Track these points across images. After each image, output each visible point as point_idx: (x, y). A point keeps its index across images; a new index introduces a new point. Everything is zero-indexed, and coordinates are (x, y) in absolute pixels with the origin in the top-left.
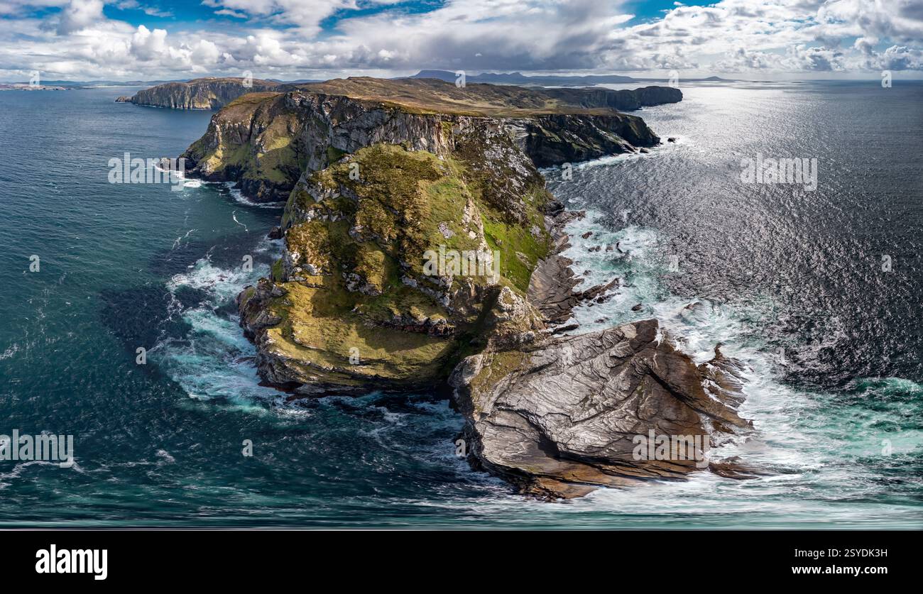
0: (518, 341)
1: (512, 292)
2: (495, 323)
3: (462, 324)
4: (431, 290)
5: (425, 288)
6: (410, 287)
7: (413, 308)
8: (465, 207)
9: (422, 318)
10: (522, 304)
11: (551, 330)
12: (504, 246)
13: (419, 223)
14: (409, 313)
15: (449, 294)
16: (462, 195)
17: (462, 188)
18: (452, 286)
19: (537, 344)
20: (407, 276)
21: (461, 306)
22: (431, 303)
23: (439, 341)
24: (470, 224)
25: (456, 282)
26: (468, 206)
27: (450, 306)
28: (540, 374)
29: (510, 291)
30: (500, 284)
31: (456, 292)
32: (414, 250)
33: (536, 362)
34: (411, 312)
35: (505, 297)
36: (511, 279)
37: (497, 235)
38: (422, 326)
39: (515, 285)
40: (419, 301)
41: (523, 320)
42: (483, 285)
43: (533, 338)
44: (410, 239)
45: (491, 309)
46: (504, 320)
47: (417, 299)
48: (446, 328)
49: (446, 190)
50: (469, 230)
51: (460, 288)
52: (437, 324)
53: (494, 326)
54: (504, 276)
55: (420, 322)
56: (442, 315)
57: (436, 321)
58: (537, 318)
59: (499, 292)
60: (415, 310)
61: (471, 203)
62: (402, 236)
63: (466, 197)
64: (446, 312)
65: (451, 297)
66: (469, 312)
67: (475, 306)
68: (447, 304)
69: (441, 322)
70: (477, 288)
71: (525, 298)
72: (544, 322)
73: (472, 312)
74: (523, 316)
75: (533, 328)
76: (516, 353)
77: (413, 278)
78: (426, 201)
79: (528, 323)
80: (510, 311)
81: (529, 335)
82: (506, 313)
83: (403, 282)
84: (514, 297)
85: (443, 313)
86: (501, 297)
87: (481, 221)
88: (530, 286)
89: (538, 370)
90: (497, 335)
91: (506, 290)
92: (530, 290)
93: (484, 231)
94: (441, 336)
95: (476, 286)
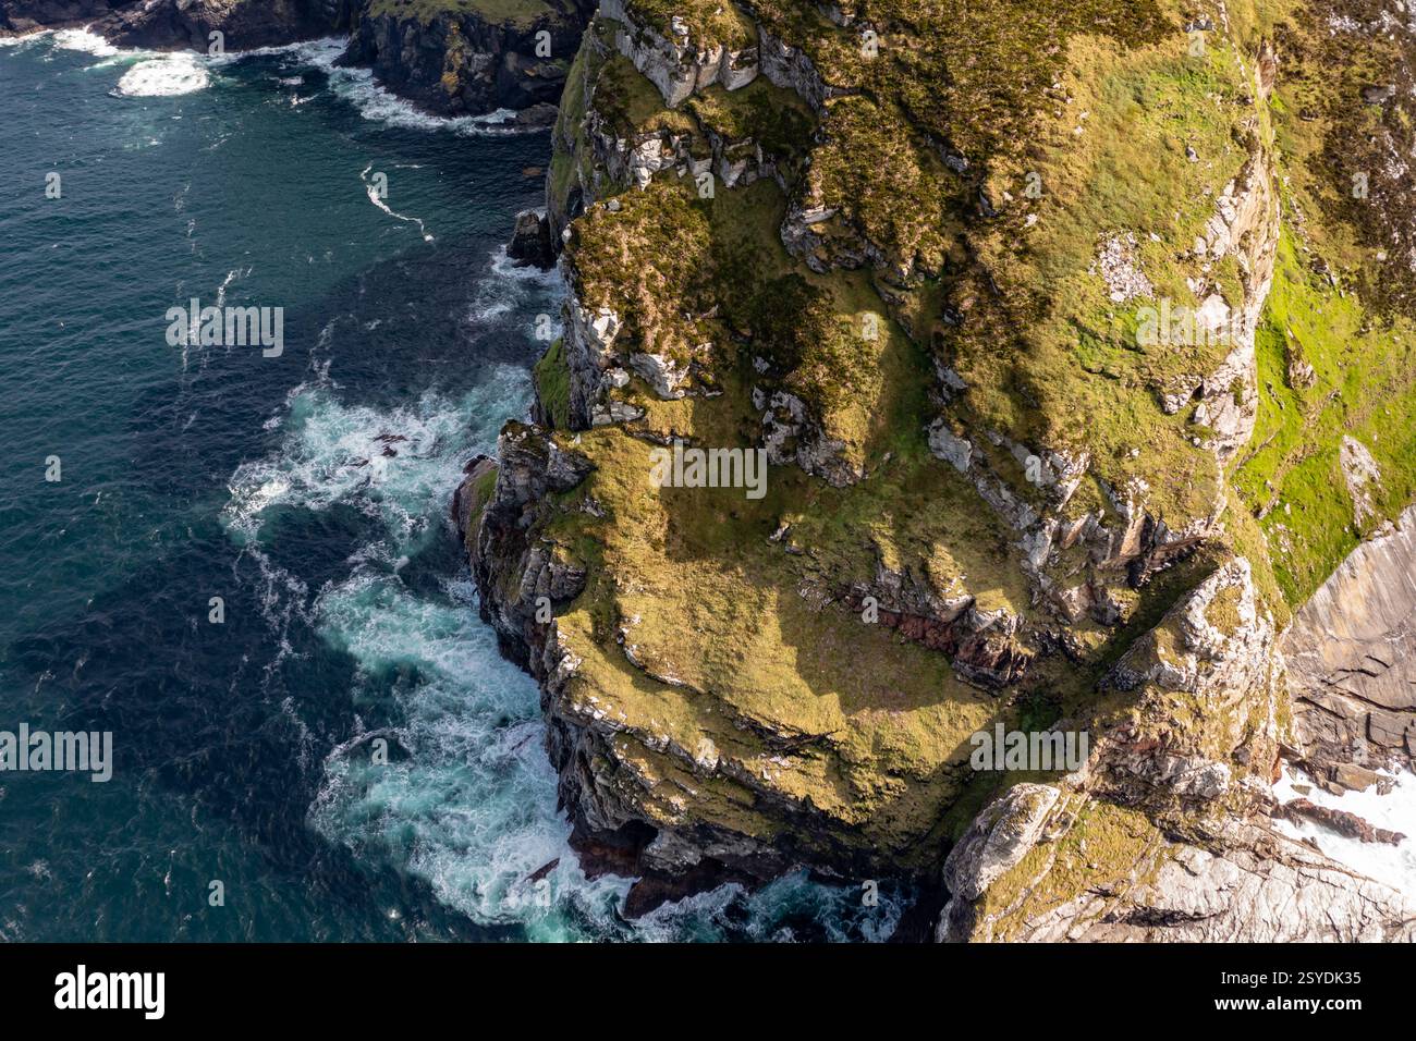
0: (1170, 782)
1: (1250, 590)
2: (1142, 683)
3: (1053, 652)
4: (1006, 494)
5: (991, 480)
6: (945, 468)
7: (941, 549)
8: (1230, 189)
9: (956, 595)
10: (1256, 647)
12: (1312, 396)
13: (1032, 219)
14: (924, 568)
15: (1054, 523)
16: (1234, 133)
17: (1244, 100)
18: (1075, 495)
19: (1210, 824)
20: (947, 424)
21: (1076, 579)
22: (993, 544)
23: (976, 699)
24: (1221, 265)
25: (1091, 482)
26: (1240, 185)
27: (1044, 568)
29: (1247, 579)
30: (1226, 542)
31: (1079, 524)
32: (989, 327)
34: (933, 566)
35: (1220, 599)
36: (1275, 540)
37: (1308, 343)
38: (947, 625)
39: (1277, 567)
40: (962, 528)
41: (1225, 712)
42: (1173, 521)
43: (1216, 796)
44: (985, 279)
45: (1156, 624)
46: (1173, 685)
47: (956, 520)
48: (1007, 652)
49: (1173, 97)
50: (1210, 290)
51: (1093, 511)
52: (989, 631)
53: (1133, 693)
54: (1256, 514)
55: (945, 608)
56: (1011, 599)
57: (988, 617)
58: (1273, 727)
59: (1209, 570)
60: (944, 562)
61: (1259, 177)
62: (961, 264)
63: (1249, 144)
64: (1031, 594)
65: (1058, 537)
66: (1089, 610)
67: (1114, 595)
68: (1038, 560)
69: (999, 626)
70: (1150, 533)
71: (1279, 629)
72: (1284, 752)
73: (1098, 614)
74: (1236, 695)
75: (1237, 758)
76: (1140, 823)
77: (966, 436)
78: (1078, 132)
79: (1236, 731)
80: (1208, 657)
81: (1211, 778)
82: (1192, 661)
83: (932, 443)
84: (1247, 611)
85: (1017, 589)
86: (1207, 591)
87: (1270, 262)
88: (1322, 594)
90: (1126, 733)
91: (1236, 573)
92: (1313, 611)
93: (1266, 311)
94: (985, 679)
95: (1148, 520)
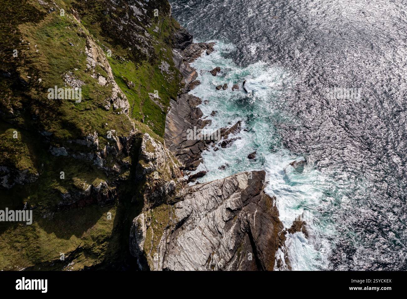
0: (164, 193)
1: (152, 139)
2: (144, 176)
3: (120, 183)
4: (82, 154)
5: (76, 153)
6: (61, 157)
7: (75, 179)
8: (86, 49)
9: (87, 187)
10: (161, 151)
11: (186, 178)
12: (136, 88)
13: (40, 80)
14: (74, 186)
15: (99, 153)
16: (79, 35)
17: (75, 25)
18: (99, 143)
19: (178, 195)
20: (54, 146)
21: (113, 163)
22: (88, 168)
24: (97, 68)
25: (101, 138)
26: (89, 47)
27: (104, 165)
28: (183, 229)
29: (150, 137)
30: (140, 132)
31: (105, 149)
32: (47, 114)
33: (180, 215)
34: (76, 184)
35: (147, 145)
36: (149, 125)
37: (128, 77)
38: (90, 196)
39: (154, 130)
40: (77, 170)
41: (164, 169)
42: (125, 135)
43: (175, 188)
44: (37, 102)
45: (138, 160)
46: (151, 171)
47: (74, 169)
48: (109, 191)
49: (57, 32)
50: (98, 76)
51: (106, 144)
52: (101, 190)
53: (144, 180)
54: (142, 121)
55: (87, 192)
56: (101, 178)
57: (99, 186)
58: (175, 165)
59: (141, 141)
60: (78, 181)
61: (91, 43)
62: (28, 102)
63: (84, 36)
64: (104, 174)
65: (102, 155)
66: (121, 168)
67: (124, 160)
68: (101, 165)
69: (103, 187)
70: (122, 140)
71: (163, 144)
72: (181, 169)
73: (124, 167)
74: (164, 164)
75: (173, 177)
76: (164, 206)
77: (61, 146)
78: (37, 51)
79: (169, 171)
80: (153, 160)
81: (171, 185)
82: (151, 163)
83: (53, 153)
84: (154, 144)
85: (101, 175)
86: (144, 146)
87: (107, 62)
88: (166, 130)
89: (180, 224)
90: (148, 189)
91: (147, 137)
92: (167, 135)
93: (114, 74)
94: (108, 202)
95: (120, 138)
